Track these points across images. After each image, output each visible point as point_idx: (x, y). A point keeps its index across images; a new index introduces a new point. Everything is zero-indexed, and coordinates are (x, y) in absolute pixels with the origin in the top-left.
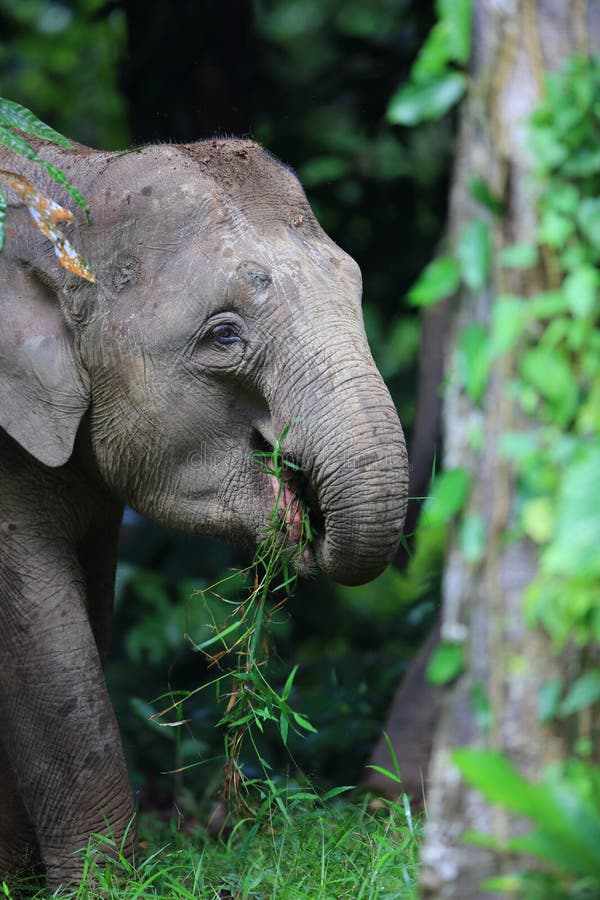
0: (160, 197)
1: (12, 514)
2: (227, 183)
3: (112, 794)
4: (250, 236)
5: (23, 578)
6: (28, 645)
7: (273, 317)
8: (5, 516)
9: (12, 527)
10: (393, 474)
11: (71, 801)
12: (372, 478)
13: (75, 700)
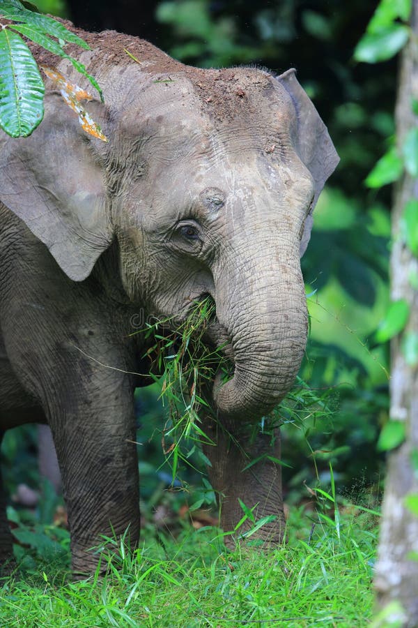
0: (166, 126)
1: (91, 324)
2: (219, 120)
3: (125, 519)
4: (223, 164)
5: (93, 369)
6: (87, 414)
7: (219, 231)
8: (87, 325)
9: (91, 333)
10: (281, 361)
11: (98, 519)
12: (264, 360)
13: (113, 456)
